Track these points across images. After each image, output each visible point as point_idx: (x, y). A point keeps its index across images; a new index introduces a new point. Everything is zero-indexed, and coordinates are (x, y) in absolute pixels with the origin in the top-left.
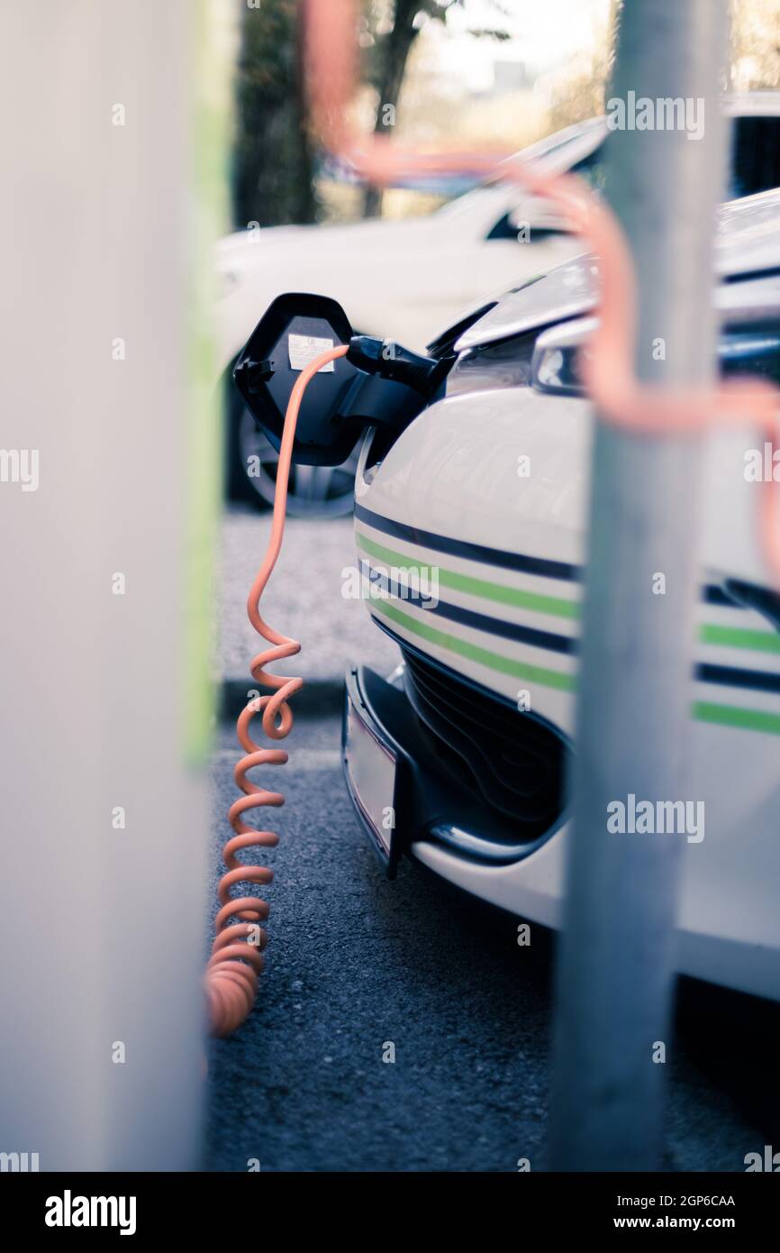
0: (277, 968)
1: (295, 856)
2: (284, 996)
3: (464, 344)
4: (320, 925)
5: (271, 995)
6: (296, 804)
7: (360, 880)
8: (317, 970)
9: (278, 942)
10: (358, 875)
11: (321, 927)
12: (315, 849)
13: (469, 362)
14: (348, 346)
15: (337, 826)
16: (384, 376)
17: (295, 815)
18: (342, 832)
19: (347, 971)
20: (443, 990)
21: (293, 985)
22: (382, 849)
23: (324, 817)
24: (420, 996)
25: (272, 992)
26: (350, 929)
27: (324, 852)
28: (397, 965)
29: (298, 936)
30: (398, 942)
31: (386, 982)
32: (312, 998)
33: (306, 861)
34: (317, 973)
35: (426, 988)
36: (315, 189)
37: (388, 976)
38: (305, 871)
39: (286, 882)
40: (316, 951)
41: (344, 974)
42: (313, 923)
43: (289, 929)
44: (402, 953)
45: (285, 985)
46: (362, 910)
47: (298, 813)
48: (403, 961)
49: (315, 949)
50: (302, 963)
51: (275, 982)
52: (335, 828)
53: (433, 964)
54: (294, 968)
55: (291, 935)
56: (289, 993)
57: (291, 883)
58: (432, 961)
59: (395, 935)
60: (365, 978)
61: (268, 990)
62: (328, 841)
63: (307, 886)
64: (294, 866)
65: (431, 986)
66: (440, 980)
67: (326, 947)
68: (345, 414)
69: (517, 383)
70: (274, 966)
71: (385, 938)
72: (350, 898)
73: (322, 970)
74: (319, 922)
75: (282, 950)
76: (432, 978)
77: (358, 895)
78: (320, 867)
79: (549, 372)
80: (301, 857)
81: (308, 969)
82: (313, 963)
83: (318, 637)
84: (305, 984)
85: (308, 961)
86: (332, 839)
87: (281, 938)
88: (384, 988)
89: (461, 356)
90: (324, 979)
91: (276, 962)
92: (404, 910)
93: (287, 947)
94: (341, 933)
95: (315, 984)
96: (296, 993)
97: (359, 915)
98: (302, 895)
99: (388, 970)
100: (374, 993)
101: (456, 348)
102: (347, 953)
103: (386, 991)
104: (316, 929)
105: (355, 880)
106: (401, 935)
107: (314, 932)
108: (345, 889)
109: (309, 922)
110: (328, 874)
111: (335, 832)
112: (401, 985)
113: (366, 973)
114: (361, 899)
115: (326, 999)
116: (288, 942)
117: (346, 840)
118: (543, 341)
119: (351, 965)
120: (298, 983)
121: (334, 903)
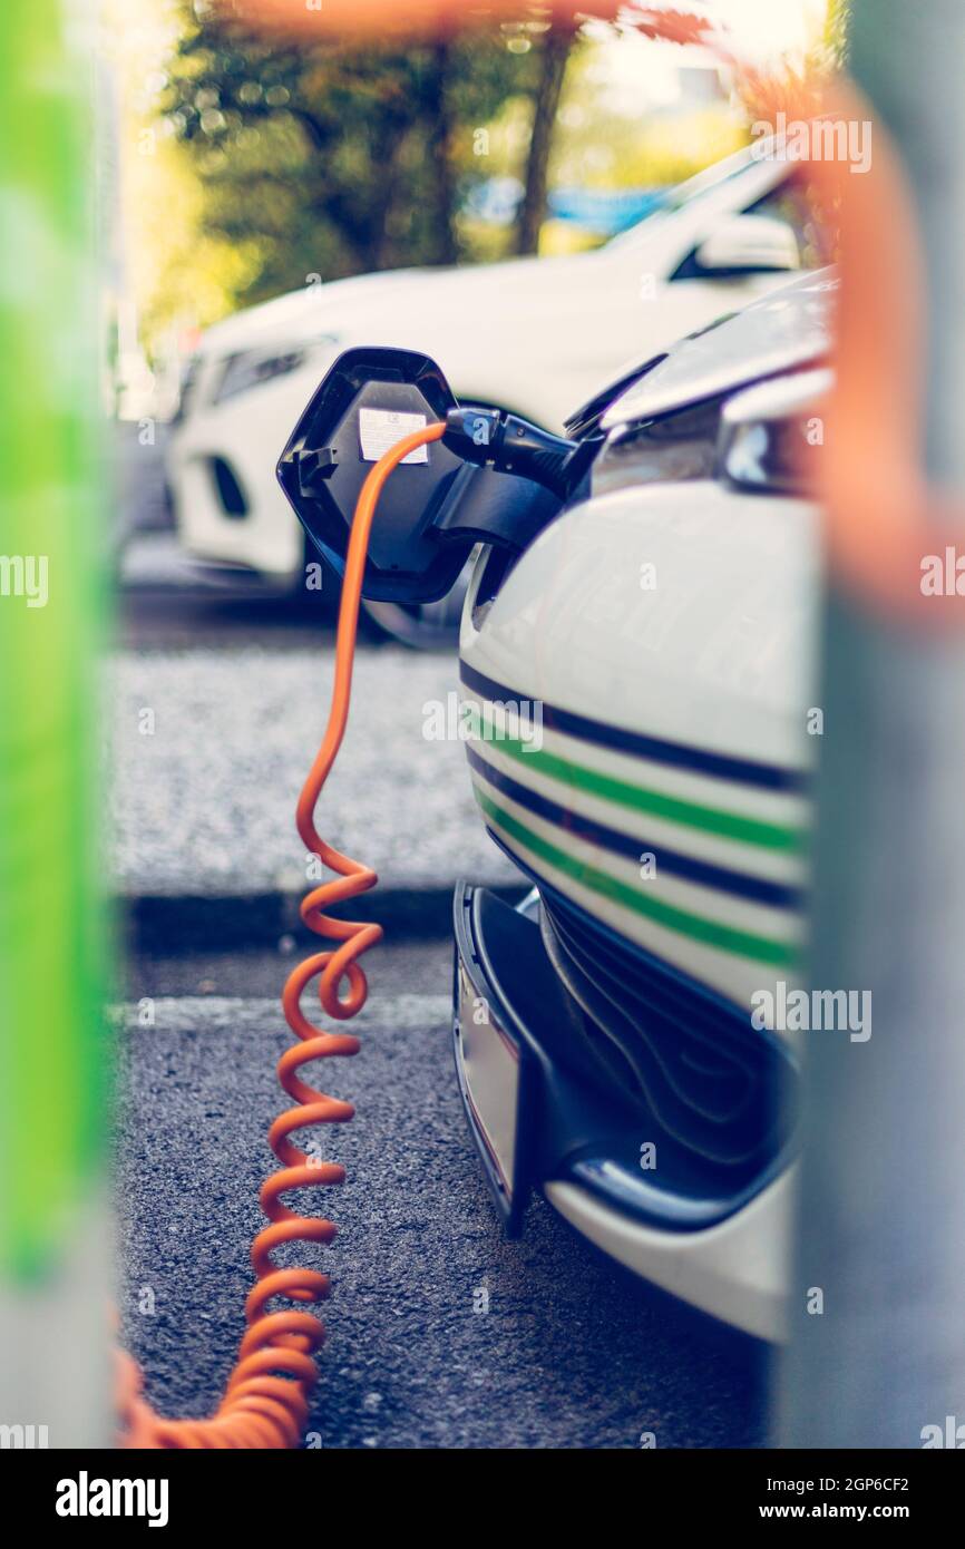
0: (344, 1371)
1: (384, 1172)
2: (350, 1422)
3: (616, 419)
4: (413, 1291)
5: (332, 1421)
6: (392, 1083)
7: (478, 1212)
8: (405, 1373)
9: (348, 1324)
10: (475, 1204)
11: (416, 1295)
12: (414, 1159)
13: (628, 446)
14: (444, 424)
15: (450, 1121)
16: (499, 468)
17: (390, 1103)
18: (456, 1130)
19: (450, 1374)
20: (596, 1407)
21: (367, 1402)
22: (502, 1188)
23: (431, 1105)
24: (560, 1418)
25: (333, 1415)
26: (459, 1298)
27: (427, 1163)
28: (527, 1363)
29: (379, 1312)
30: (530, 1320)
31: (509, 1393)
32: (394, 1426)
33: (400, 1180)
34: (403, 1378)
35: (569, 1404)
36: (456, 229)
37: (513, 1381)
38: (398, 1198)
39: (368, 1218)
40: (405, 1338)
41: (445, 1380)
42: (403, 1288)
43: (366, 1300)
44: (535, 1339)
45: (355, 1402)
46: (478, 1263)
47: (393, 1099)
48: (537, 1355)
49: (404, 1335)
50: (382, 1361)
51: (339, 1395)
52: (446, 1123)
53: (582, 1359)
54: (370, 1369)
55: (370, 1310)
56: (357, 1416)
57: (376, 1218)
58: (581, 1354)
59: (526, 1307)
60: (477, 1388)
61: (327, 1412)
62: (434, 1145)
63: (398, 1223)
64: (382, 1189)
65: (578, 1400)
66: (592, 1389)
67: (421, 1331)
68: (444, 526)
69: (696, 476)
70: (340, 1366)
71: (510, 1314)
72: (461, 1244)
73: (413, 1373)
74: (412, 1286)
75: (354, 1337)
76: (580, 1386)
77: (475, 1238)
78: (420, 1191)
79: (745, 459)
80: (393, 1173)
81: (392, 1371)
82: (399, 1361)
83: (441, 822)
84: (385, 1400)
85: (392, 1356)
86: (441, 1141)
87: (354, 1315)
88: (506, 1405)
89: (613, 436)
90: (414, 1390)
91: (343, 1359)
92: (541, 1263)
93: (362, 1332)
94: (445, 1305)
95: (400, 1400)
96: (369, 1416)
97: (474, 1273)
98: (391, 1239)
99: (513, 1372)
100: (490, 1414)
101: (604, 424)
102: (452, 1341)
103: (509, 1411)
104: (408, 1298)
105: (471, 1211)
106: (536, 1307)
107: (406, 1303)
108: (455, 1227)
109: (398, 1286)
110: (431, 1202)
111: (446, 1130)
112: (532, 1400)
113: (479, 1378)
114: (477, 1245)
115: (415, 1426)
116: (364, 1323)
117: (462, 1144)
118: (733, 411)
119: (456, 1362)
120: (373, 1398)
121: (436, 1252)
